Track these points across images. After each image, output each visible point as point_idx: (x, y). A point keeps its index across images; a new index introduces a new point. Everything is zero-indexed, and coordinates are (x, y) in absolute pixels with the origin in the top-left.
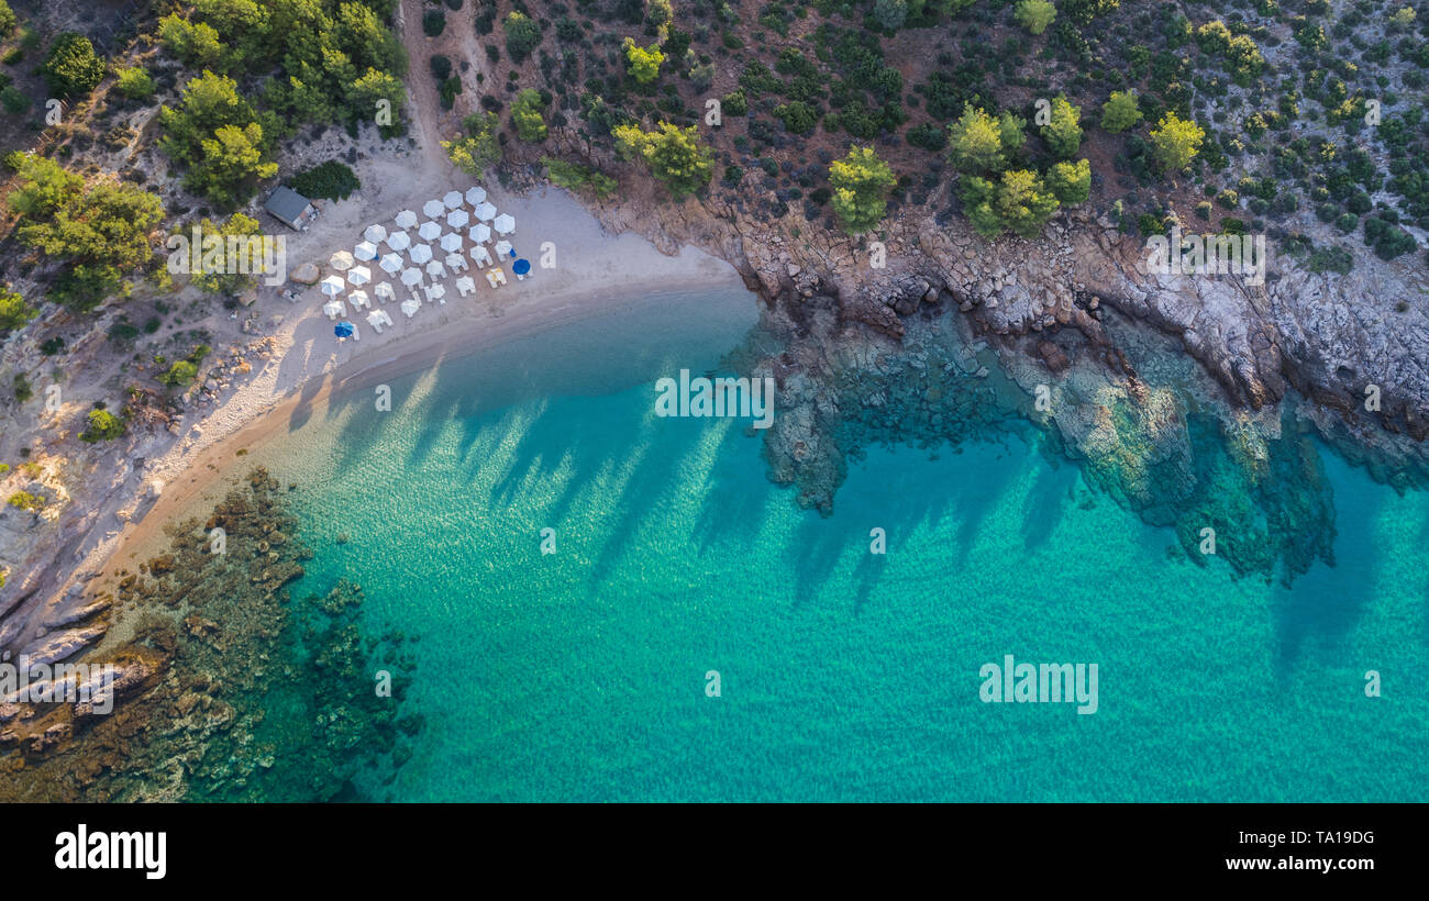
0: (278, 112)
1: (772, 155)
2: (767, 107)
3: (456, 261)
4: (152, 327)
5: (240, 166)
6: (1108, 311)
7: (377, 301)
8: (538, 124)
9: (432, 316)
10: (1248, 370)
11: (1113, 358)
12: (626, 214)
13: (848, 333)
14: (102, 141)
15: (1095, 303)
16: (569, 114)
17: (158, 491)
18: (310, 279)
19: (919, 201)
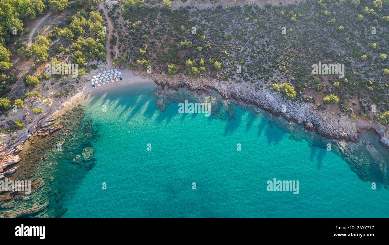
0: (88, 57)
1: (160, 65)
2: (160, 59)
3: (111, 78)
4: (66, 84)
5: (82, 63)
6: (208, 88)
7: (99, 83)
8: (125, 60)
9: (107, 85)
10: (226, 95)
11: (208, 93)
12: (138, 73)
13: (170, 89)
14: (63, 58)
15: (206, 86)
16: (130, 59)
17: (64, 106)
18: (89, 80)
19: (182, 72)
